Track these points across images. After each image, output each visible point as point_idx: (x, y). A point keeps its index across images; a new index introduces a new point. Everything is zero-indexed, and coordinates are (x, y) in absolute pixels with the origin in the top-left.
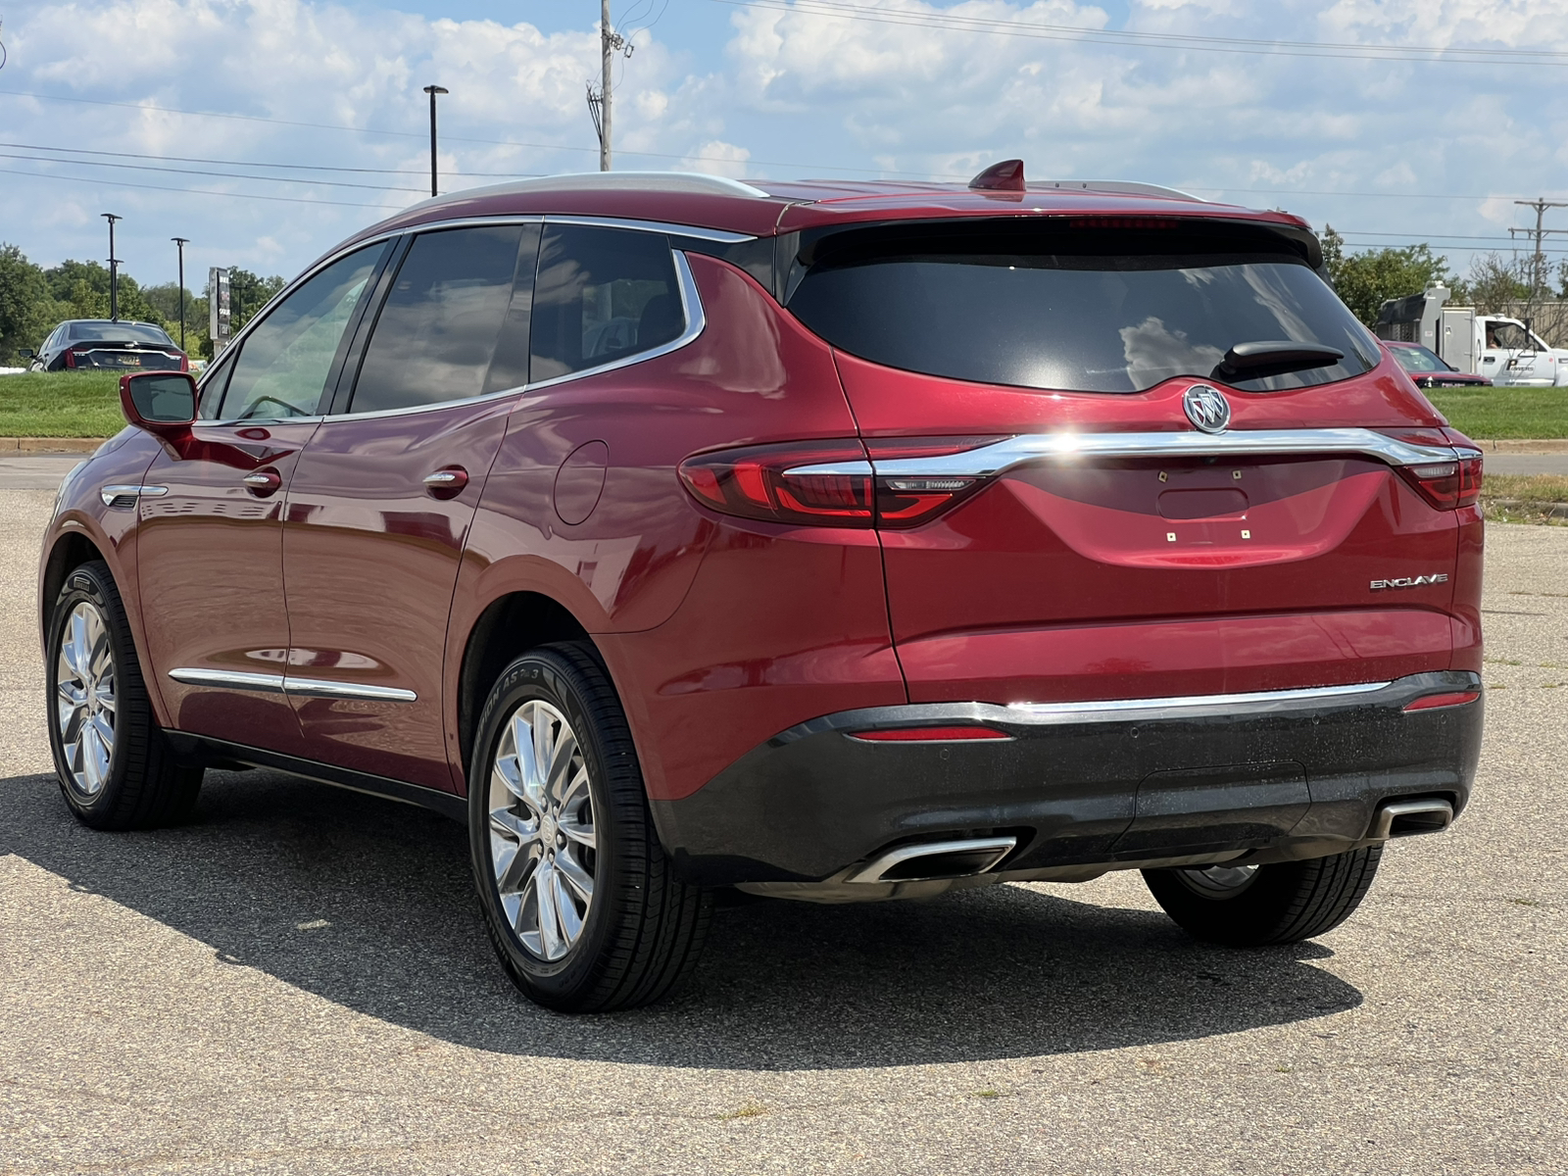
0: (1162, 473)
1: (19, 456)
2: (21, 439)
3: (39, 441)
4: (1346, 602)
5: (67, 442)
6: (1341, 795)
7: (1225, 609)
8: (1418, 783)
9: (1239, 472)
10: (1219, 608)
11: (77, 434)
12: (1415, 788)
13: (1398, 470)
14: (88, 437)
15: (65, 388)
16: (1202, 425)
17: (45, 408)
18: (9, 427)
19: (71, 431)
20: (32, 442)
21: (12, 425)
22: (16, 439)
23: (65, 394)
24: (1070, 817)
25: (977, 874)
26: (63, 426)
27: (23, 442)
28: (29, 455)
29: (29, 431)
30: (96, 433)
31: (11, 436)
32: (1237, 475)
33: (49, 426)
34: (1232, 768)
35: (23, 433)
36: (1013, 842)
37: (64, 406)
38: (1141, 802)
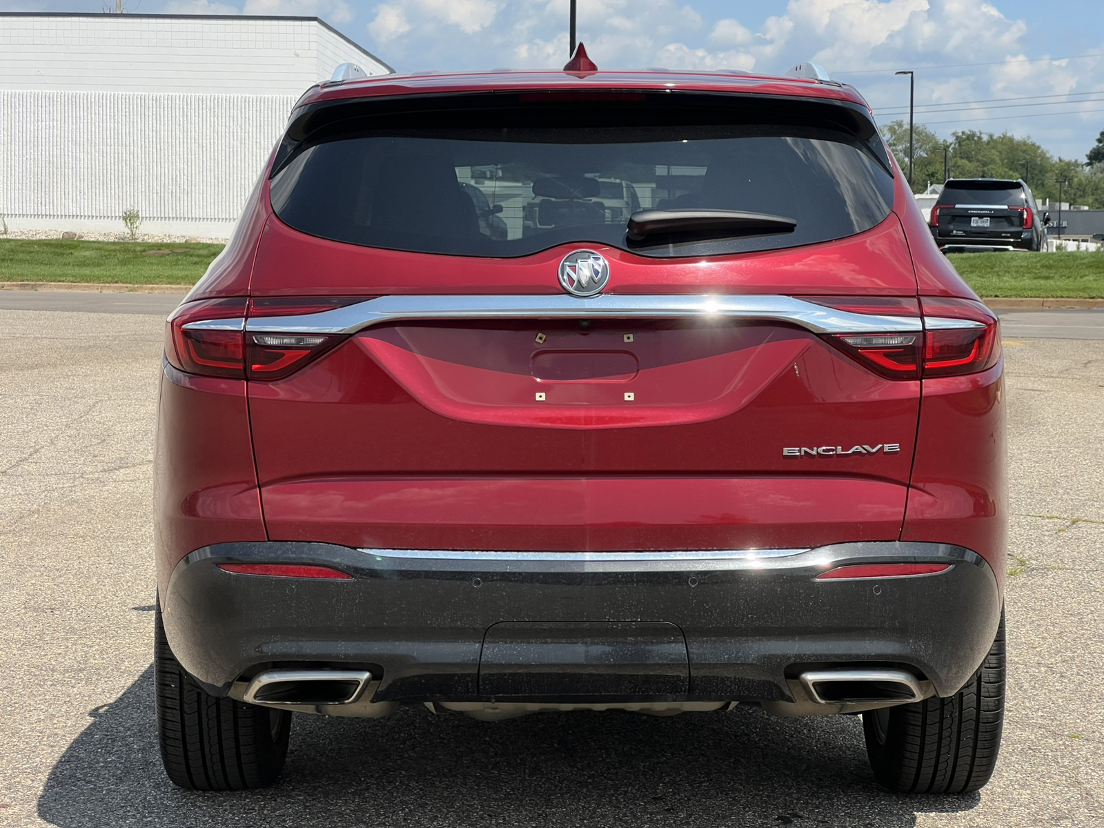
0: (540, 335)
1: (1043, 311)
2: (1045, 299)
3: (1057, 301)
4: (749, 467)
5: (1078, 302)
6: (728, 658)
7: (592, 468)
8: (840, 652)
9: (631, 336)
10: (585, 467)
11: (1086, 295)
12: (836, 656)
13: (824, 337)
14: (1094, 298)
15: (1092, 262)
16: (571, 289)
17: (1070, 277)
18: (1038, 290)
19: (1081, 294)
20: (1052, 301)
21: (1041, 289)
22: (1041, 299)
23: (1091, 266)
24: (414, 658)
25: (344, 703)
26: (1078, 290)
27: (1047, 301)
28: (1049, 311)
29: (1052, 293)
30: (1099, 295)
31: (1038, 297)
32: (629, 338)
33: (1067, 290)
34: (587, 624)
35: (1047, 295)
36: (366, 675)
37: (1085, 276)
38: (488, 649)
